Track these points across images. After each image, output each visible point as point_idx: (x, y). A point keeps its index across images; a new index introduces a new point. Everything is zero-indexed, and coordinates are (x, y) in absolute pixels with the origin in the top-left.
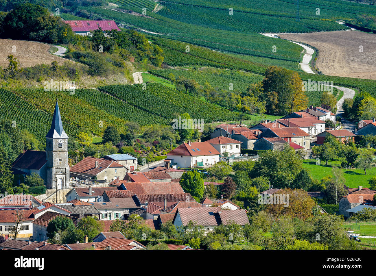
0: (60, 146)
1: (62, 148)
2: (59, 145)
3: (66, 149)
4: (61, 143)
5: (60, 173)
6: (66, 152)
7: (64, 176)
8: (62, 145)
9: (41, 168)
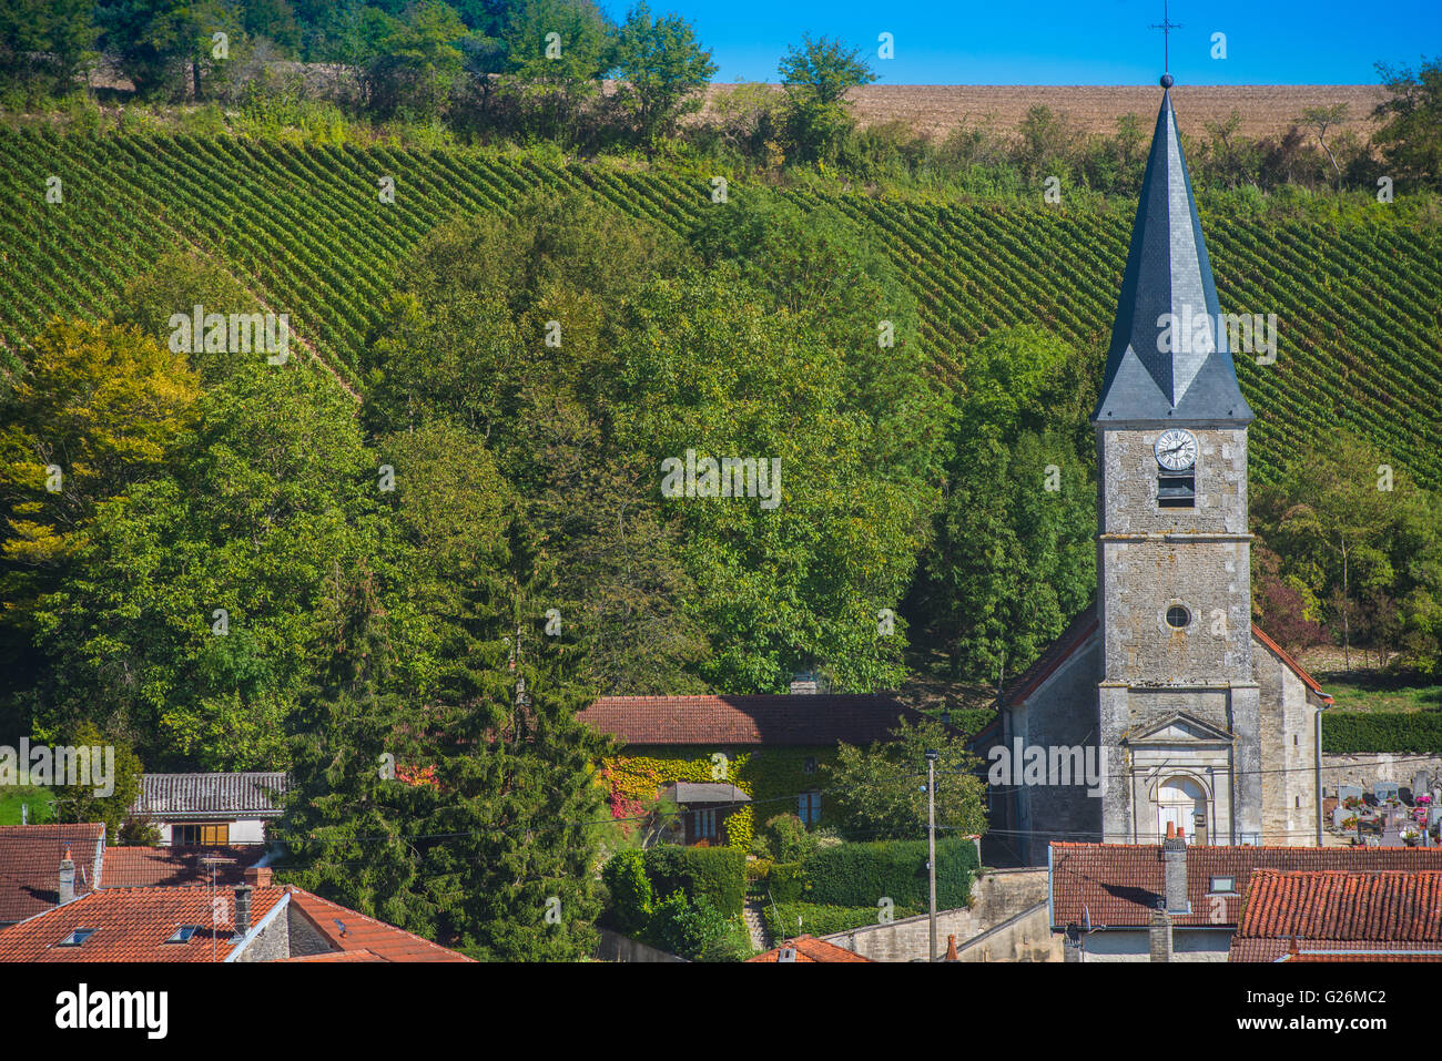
0: (1177, 493)
1: (1196, 512)
2: (1163, 483)
3: (1237, 523)
4: (1179, 462)
5: (1175, 733)
6: (1231, 547)
7: (1220, 758)
8: (1190, 483)
9: (1039, 690)
